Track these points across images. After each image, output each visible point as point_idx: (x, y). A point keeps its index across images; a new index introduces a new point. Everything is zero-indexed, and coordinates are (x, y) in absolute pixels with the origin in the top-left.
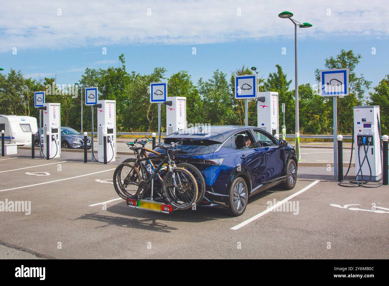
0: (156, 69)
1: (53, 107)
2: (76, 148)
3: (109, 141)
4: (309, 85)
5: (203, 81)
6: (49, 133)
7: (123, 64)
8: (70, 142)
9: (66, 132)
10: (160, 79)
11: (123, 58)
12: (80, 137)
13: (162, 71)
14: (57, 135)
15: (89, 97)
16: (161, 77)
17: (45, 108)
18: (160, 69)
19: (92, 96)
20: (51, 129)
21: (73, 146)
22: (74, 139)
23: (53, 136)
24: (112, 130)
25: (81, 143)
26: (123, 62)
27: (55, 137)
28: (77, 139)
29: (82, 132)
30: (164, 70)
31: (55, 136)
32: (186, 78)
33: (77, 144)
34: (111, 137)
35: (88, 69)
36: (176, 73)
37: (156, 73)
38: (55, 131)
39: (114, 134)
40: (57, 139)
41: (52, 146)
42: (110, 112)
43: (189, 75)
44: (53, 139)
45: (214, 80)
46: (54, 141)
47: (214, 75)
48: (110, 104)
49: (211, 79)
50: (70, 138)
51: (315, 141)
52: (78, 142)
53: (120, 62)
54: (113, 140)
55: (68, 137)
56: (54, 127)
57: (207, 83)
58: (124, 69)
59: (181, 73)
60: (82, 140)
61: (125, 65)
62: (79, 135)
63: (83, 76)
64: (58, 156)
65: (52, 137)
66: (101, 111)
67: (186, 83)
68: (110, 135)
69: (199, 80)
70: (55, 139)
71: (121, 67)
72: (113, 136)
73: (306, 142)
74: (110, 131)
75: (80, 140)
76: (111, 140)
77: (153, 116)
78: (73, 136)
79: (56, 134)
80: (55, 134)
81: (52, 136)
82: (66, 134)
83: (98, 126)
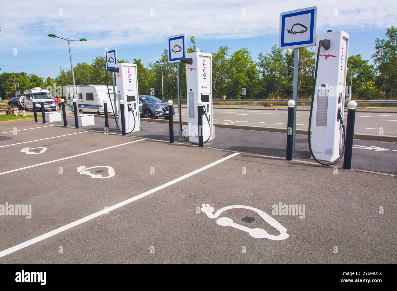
0: (221, 47)
1: (127, 68)
2: (158, 115)
3: (204, 113)
4: (359, 55)
5: (262, 55)
6: (125, 102)
7: (194, 44)
8: (152, 110)
9: (149, 100)
10: (225, 55)
11: (194, 39)
12: (162, 105)
13: (226, 49)
14: (135, 104)
15: (173, 51)
16: (225, 54)
17: (117, 70)
18: (224, 48)
19: (177, 49)
20: (127, 96)
21: (156, 114)
22: (157, 107)
23: (130, 106)
24: (208, 96)
25: (163, 111)
26: (194, 43)
27: (132, 107)
28: (159, 107)
29: (163, 100)
30: (227, 48)
31: (132, 105)
32: (246, 54)
33: (160, 112)
34: (206, 107)
35: (166, 50)
36: (239, 50)
37: (220, 51)
38: (131, 99)
39: (210, 102)
40: (135, 108)
41: (129, 117)
42: (205, 71)
43: (249, 52)
44: (130, 110)
45: (272, 54)
46: (131, 112)
47: (272, 50)
48: (205, 59)
49: (270, 53)
50: (152, 106)
51: (372, 106)
52: (160, 110)
53: (192, 43)
54: (208, 111)
55: (150, 105)
56: (131, 94)
57: (266, 57)
58: (194, 48)
59: (243, 50)
60: (165, 108)
61: (195, 45)
62: (161, 102)
63: (162, 56)
64: (137, 129)
65: (128, 107)
66: (192, 69)
67: (246, 58)
68: (205, 104)
69: (259, 54)
70: (133, 109)
71: (192, 47)
72: (208, 105)
73: (362, 107)
74: (205, 98)
75: (162, 108)
76: (207, 112)
77: (219, 86)
78: (155, 104)
79: (134, 102)
80: (132, 103)
81: (128, 105)
82: (149, 102)
83: (188, 91)
